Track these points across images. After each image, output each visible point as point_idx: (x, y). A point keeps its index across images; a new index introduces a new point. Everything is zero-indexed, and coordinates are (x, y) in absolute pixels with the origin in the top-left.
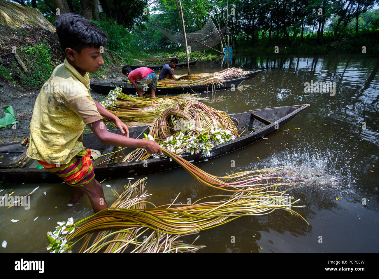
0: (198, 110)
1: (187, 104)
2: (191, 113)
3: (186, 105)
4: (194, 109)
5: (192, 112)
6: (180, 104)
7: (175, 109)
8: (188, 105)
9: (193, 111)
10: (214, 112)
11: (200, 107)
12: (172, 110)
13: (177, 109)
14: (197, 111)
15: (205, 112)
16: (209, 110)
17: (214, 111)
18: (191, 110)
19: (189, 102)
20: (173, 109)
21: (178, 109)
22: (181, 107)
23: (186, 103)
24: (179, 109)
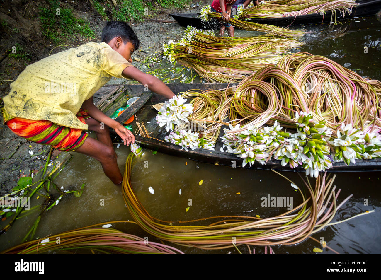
0: (323, 76)
1: (305, 62)
2: (308, 79)
3: (302, 64)
4: (315, 72)
5: (309, 77)
6: (291, 61)
7: (280, 69)
8: (306, 64)
9: (311, 76)
10: (355, 81)
11: (328, 71)
12: (274, 70)
13: (283, 69)
14: (320, 76)
15: (336, 80)
16: (346, 77)
17: (355, 79)
18: (310, 74)
19: (309, 57)
20: (276, 69)
21: (285, 69)
22: (292, 66)
23: (303, 60)
24: (286, 71)
